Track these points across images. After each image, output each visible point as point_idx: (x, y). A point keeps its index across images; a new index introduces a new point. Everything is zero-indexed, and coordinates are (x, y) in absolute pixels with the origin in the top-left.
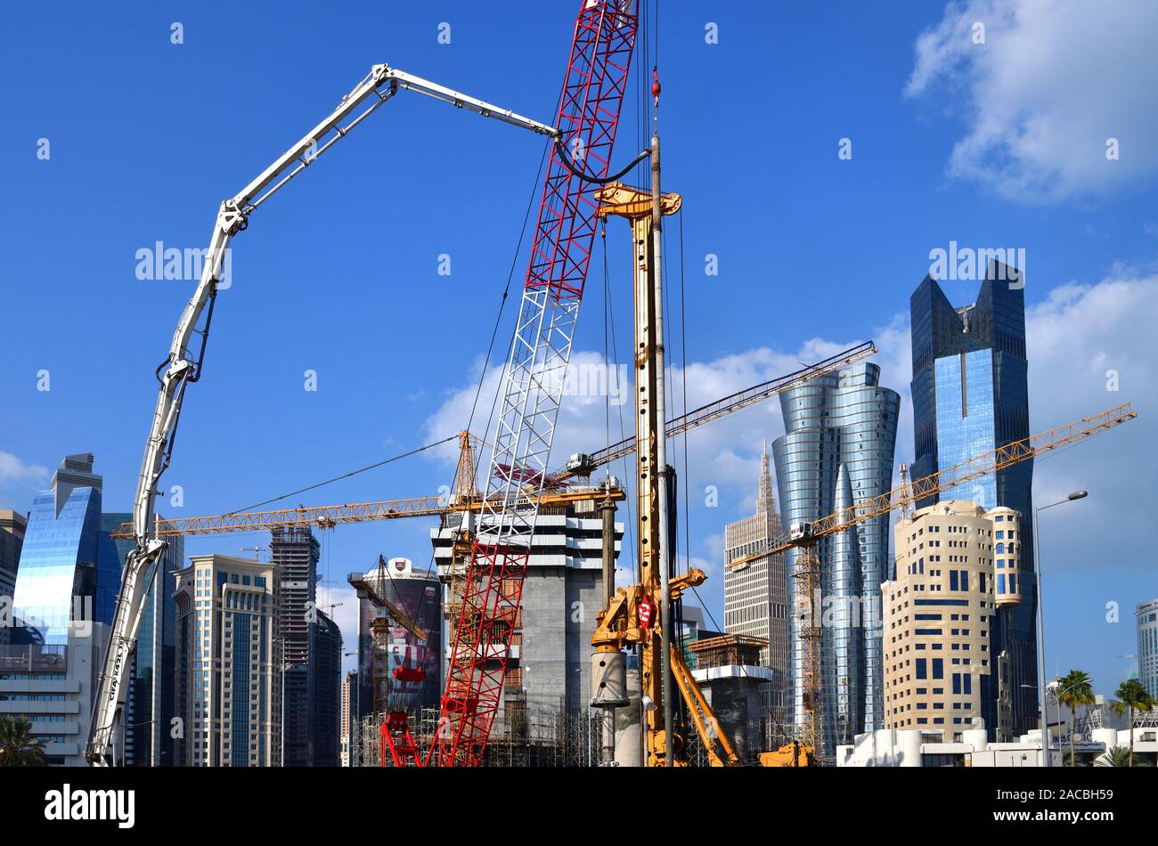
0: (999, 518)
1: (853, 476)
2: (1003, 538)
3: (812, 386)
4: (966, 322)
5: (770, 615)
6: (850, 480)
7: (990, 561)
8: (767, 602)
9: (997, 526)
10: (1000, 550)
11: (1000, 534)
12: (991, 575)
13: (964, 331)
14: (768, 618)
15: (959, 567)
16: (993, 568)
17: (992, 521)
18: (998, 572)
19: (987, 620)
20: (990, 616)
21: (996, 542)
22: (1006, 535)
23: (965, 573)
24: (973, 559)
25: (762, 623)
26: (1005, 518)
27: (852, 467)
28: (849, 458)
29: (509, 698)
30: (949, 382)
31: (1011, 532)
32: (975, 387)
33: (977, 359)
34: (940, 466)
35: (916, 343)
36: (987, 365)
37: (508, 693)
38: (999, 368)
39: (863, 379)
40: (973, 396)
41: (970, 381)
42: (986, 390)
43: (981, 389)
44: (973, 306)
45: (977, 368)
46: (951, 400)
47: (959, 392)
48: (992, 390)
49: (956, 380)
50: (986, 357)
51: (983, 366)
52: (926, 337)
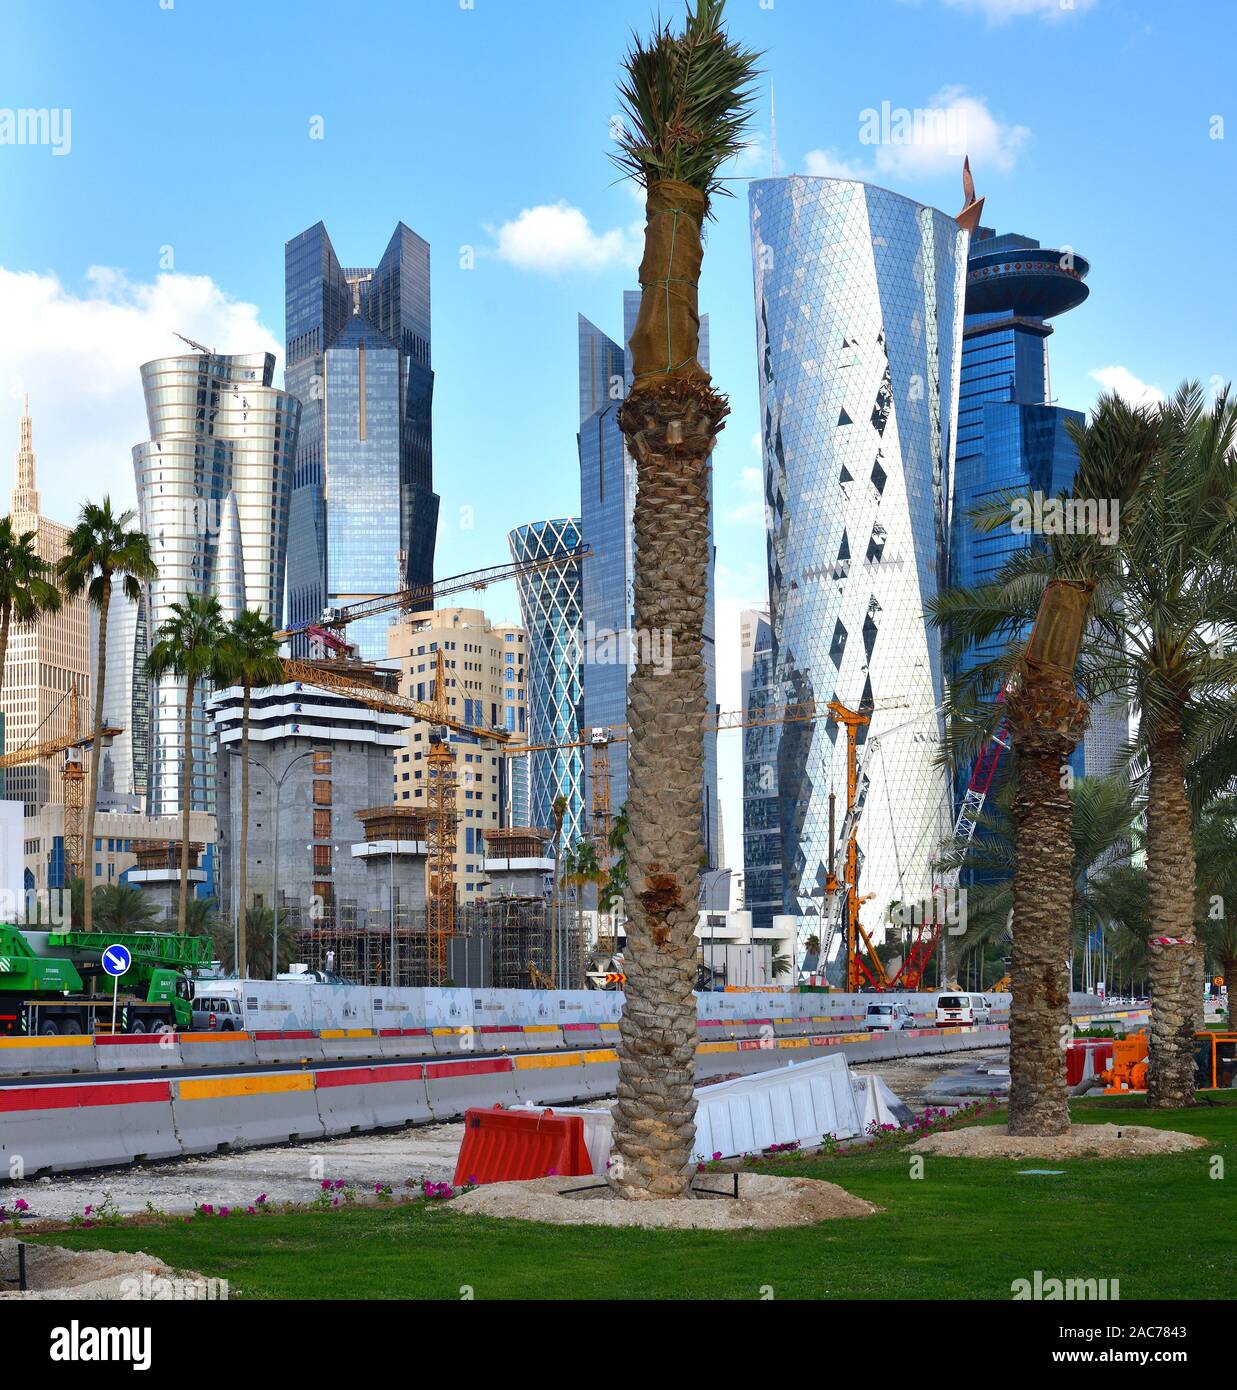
0: (509, 637)
1: (244, 513)
2: (513, 662)
3: (190, 372)
4: (356, 298)
5: (40, 683)
6: (238, 519)
7: (500, 689)
8: (37, 660)
9: (509, 649)
10: (510, 677)
11: (511, 657)
12: (501, 707)
13: (355, 311)
14: (37, 686)
15: (474, 696)
16: (502, 699)
17: (501, 641)
18: (508, 703)
21: (506, 666)
22: (516, 659)
23: (479, 704)
24: (485, 687)
26: (516, 638)
27: (244, 499)
28: (238, 485)
29: (320, 878)
30: (344, 387)
31: (521, 656)
32: (376, 400)
33: (379, 361)
34: (329, 505)
35: (292, 315)
36: (392, 372)
37: (319, 874)
38: (406, 380)
39: (260, 375)
40: (374, 413)
41: (370, 391)
42: (390, 407)
43: (384, 405)
44: (369, 277)
45: (379, 373)
46: (345, 413)
47: (356, 403)
48: (397, 409)
49: (353, 386)
50: (391, 361)
51: (387, 373)
52: (314, 313)
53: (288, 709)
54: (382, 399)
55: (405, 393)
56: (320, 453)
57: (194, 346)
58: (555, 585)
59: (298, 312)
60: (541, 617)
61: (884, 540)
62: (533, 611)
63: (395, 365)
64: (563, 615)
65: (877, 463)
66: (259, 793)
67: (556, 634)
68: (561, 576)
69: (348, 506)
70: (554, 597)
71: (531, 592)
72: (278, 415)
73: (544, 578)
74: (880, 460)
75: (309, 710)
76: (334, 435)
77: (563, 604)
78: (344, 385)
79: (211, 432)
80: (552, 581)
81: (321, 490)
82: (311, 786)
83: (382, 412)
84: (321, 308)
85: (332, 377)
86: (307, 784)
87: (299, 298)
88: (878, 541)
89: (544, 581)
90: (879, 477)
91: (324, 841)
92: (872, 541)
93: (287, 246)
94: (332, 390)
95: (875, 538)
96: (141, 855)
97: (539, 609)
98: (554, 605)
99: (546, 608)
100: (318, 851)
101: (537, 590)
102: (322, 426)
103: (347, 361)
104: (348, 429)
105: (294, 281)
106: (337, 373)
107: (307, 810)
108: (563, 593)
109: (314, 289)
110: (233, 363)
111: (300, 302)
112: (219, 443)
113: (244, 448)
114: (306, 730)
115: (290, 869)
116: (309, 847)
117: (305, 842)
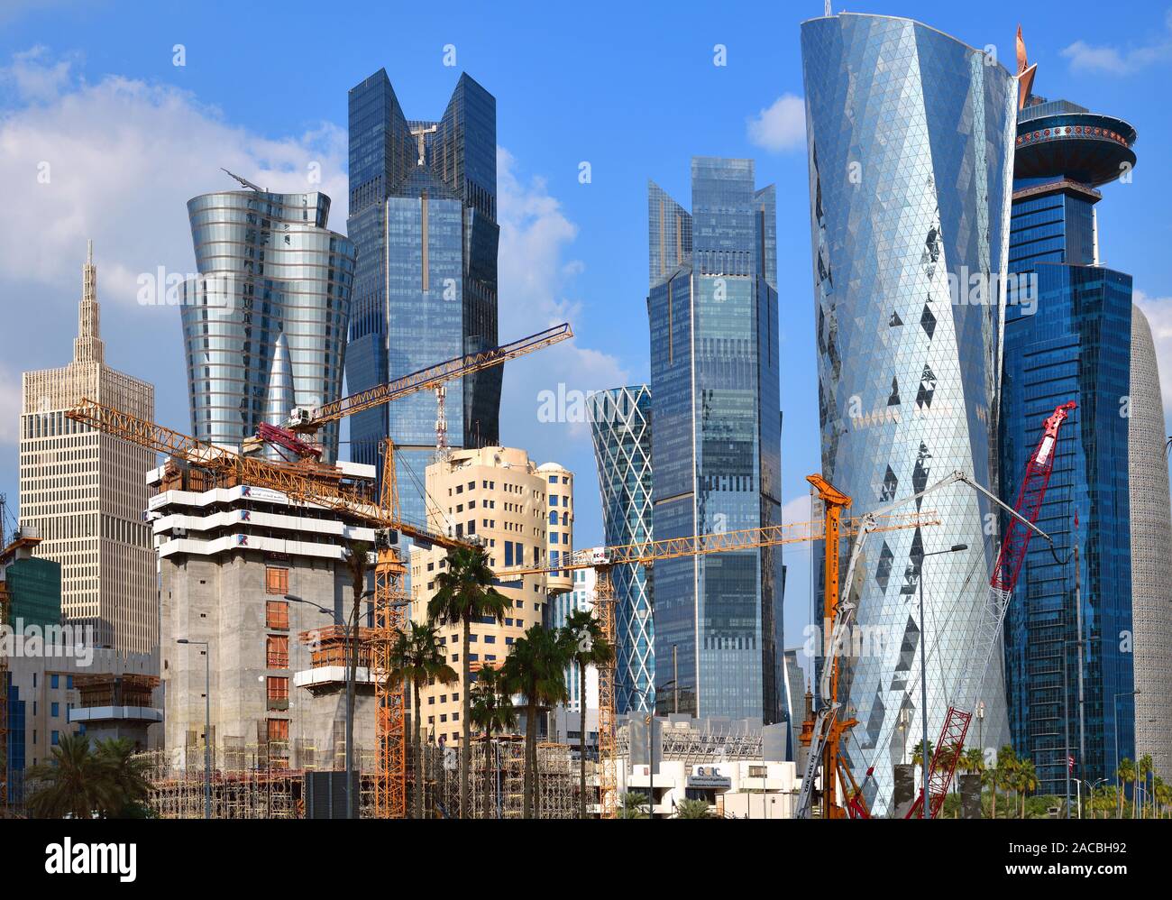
0: (553, 479)
1: (296, 356)
2: (557, 505)
3: (238, 209)
5: (102, 534)
6: (291, 362)
7: (544, 532)
8: (98, 511)
9: (552, 489)
10: (554, 520)
11: (554, 500)
12: (544, 551)
13: (419, 163)
14: (98, 538)
15: (515, 538)
16: (545, 542)
17: (544, 481)
18: (551, 547)
19: (540, 608)
20: (543, 604)
21: (550, 509)
22: (560, 501)
23: (520, 546)
24: (527, 529)
25: (88, 545)
26: (560, 480)
27: (296, 342)
29: (274, 715)
30: (407, 236)
31: (565, 498)
32: (440, 251)
33: (443, 211)
34: (391, 355)
35: (355, 163)
36: (456, 224)
37: (273, 709)
38: (469, 232)
39: (312, 215)
40: (437, 263)
41: (433, 241)
42: (453, 258)
43: (447, 256)
44: (434, 128)
45: (442, 223)
46: (406, 262)
47: (418, 253)
48: (460, 260)
49: (416, 236)
50: (453, 211)
51: (451, 224)
52: (374, 160)
53: (234, 517)
54: (445, 249)
55: (469, 245)
56: (382, 302)
57: (245, 183)
58: (631, 451)
59: (360, 159)
60: (617, 482)
61: (934, 386)
62: (610, 475)
63: (458, 217)
64: (639, 480)
65: (926, 308)
66: (203, 616)
67: (632, 499)
68: (637, 442)
69: (410, 356)
70: (629, 461)
71: (608, 457)
72: (331, 258)
73: (620, 444)
74: (929, 305)
75: (257, 518)
76: (395, 284)
77: (638, 469)
78: (406, 233)
79: (262, 272)
80: (628, 446)
81: (382, 341)
82: (264, 608)
83: (445, 263)
84: (383, 156)
85: (393, 226)
86: (258, 605)
87: (362, 146)
88: (928, 387)
89: (621, 446)
90: (928, 321)
91: (278, 672)
92: (922, 387)
93: (350, 93)
94: (394, 240)
95: (925, 383)
96: (84, 690)
97: (616, 473)
98: (630, 470)
99: (623, 472)
100: (274, 684)
101: (614, 455)
102: (384, 275)
103: (410, 210)
104: (410, 278)
105: (357, 130)
106: (399, 222)
107: (258, 635)
108: (638, 458)
109: (376, 138)
110: (284, 202)
111: (363, 150)
112: (269, 283)
113: (295, 290)
114: (255, 542)
115: (238, 703)
116: (261, 679)
117: (256, 673)
